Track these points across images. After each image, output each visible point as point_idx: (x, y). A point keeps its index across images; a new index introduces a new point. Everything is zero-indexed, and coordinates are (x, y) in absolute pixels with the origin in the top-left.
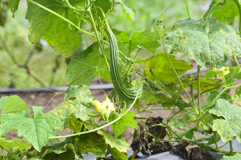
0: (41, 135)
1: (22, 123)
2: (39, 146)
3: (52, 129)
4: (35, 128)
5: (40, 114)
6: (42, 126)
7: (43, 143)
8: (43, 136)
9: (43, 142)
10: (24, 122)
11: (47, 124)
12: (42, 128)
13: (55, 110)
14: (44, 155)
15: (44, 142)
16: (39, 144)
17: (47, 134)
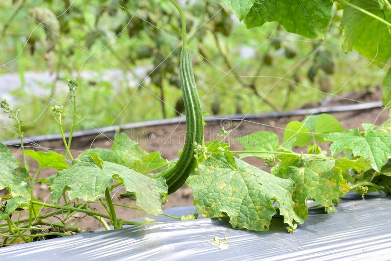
0: (378, 155)
1: (353, 142)
2: (378, 166)
3: (388, 147)
4: (369, 147)
5: (371, 132)
6: (377, 145)
7: (382, 163)
8: (380, 155)
9: (381, 161)
10: (356, 141)
11: (382, 142)
12: (377, 146)
13: (383, 127)
14: (373, 178)
15: (383, 161)
16: (377, 164)
17: (385, 153)
